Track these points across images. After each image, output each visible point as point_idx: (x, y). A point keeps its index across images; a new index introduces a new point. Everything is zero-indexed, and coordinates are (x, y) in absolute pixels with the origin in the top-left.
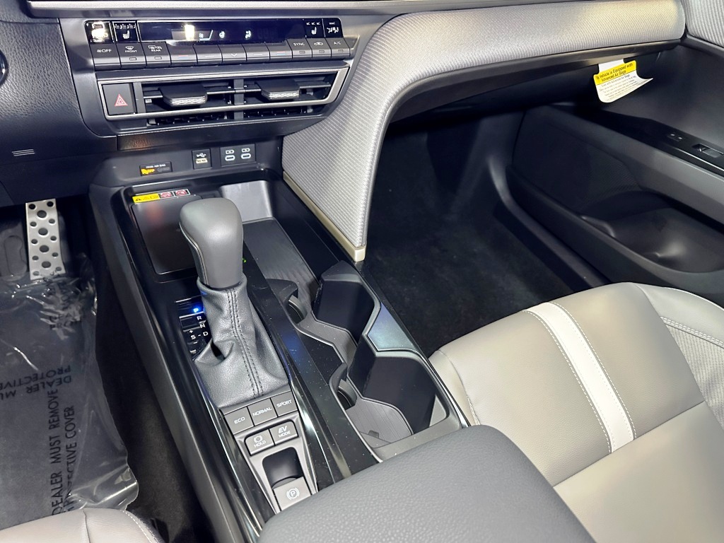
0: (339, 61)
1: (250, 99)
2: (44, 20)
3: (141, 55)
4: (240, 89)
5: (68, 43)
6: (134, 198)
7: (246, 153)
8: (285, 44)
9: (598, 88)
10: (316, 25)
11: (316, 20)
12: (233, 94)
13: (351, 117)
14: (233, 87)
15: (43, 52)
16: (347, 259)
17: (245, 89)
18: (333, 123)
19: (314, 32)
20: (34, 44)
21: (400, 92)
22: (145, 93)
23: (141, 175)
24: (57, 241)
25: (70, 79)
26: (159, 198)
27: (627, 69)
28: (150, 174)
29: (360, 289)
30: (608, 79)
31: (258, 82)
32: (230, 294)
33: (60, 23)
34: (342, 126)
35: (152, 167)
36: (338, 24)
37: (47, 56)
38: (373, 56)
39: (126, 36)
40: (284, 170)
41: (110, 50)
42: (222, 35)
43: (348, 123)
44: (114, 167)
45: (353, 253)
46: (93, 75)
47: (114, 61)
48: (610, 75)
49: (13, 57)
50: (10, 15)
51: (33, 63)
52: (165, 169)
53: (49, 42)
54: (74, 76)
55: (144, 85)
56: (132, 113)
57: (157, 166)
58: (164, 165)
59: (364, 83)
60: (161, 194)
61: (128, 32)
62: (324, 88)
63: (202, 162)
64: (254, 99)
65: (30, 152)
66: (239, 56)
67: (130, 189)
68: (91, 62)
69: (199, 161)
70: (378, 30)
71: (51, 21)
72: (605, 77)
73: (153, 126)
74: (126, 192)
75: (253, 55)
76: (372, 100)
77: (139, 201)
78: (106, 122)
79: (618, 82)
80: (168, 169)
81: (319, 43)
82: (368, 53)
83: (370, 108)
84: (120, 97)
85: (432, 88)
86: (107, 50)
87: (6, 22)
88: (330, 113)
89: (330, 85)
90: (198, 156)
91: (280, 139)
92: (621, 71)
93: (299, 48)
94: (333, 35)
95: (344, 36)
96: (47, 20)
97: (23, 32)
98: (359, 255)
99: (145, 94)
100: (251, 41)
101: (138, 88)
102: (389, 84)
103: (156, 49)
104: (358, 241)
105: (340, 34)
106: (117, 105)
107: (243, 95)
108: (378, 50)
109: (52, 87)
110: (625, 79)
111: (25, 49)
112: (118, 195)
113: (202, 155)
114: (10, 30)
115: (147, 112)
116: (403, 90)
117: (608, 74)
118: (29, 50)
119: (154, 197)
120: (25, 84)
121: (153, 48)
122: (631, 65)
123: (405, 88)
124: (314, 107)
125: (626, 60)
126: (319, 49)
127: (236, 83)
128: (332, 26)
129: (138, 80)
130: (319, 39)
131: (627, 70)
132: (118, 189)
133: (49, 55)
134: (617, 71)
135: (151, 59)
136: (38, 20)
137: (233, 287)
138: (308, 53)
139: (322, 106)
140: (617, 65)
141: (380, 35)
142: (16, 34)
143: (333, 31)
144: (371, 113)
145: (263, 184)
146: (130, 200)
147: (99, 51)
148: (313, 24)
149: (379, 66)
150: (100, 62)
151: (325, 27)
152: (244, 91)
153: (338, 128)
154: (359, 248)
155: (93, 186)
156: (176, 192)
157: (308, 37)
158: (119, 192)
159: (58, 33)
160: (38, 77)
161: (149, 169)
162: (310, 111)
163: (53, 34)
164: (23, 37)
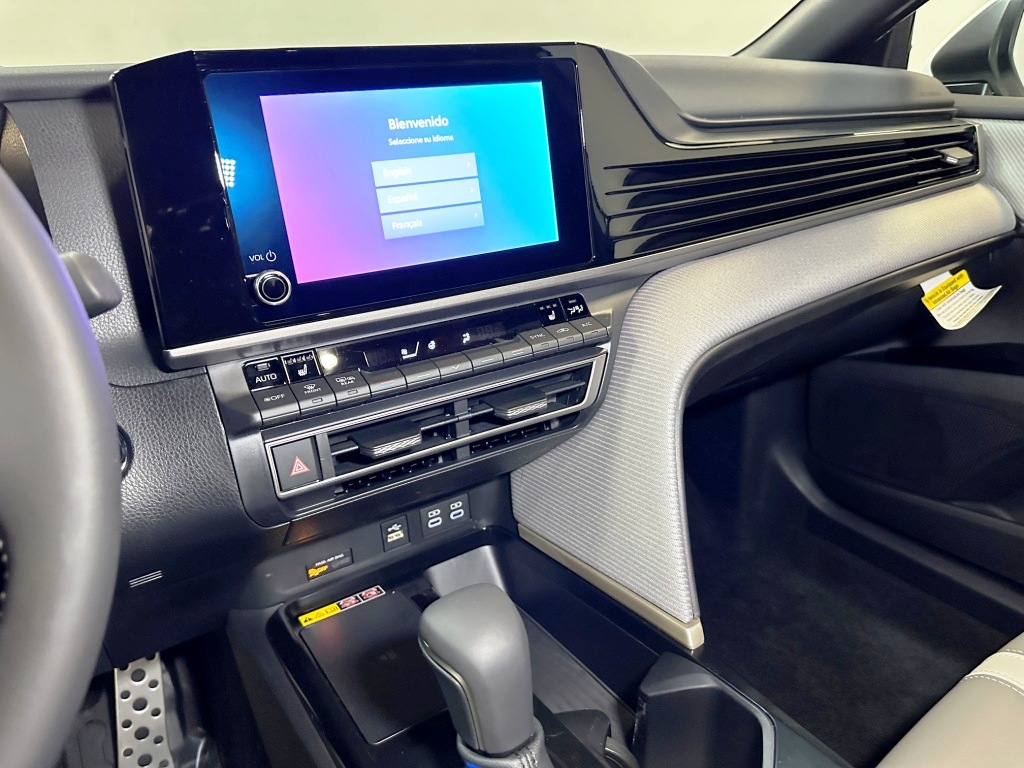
0: (591, 348)
1: (476, 426)
2: (184, 373)
3: (328, 393)
4: (463, 414)
5: (220, 399)
6: (302, 619)
7: (457, 509)
8: (518, 341)
9: (934, 313)
10: (553, 308)
11: (550, 302)
12: (454, 423)
13: (624, 420)
14: (453, 414)
15: (184, 418)
16: (676, 648)
17: (470, 412)
18: (594, 435)
19: (552, 317)
20: (170, 409)
21: (690, 369)
22: (333, 447)
23: (309, 579)
24: (162, 715)
25: (225, 449)
26: (339, 611)
27: (957, 283)
28: (321, 574)
29: (720, 699)
30: (939, 299)
31: (486, 399)
32: (524, 759)
33: (208, 373)
34: (610, 436)
35: (324, 562)
36: (580, 301)
37: (189, 423)
38: (635, 331)
39: (302, 373)
40: (518, 523)
41: (282, 396)
42: (432, 345)
43: (620, 429)
44: (268, 575)
45: (684, 635)
46: (258, 437)
47: (292, 409)
48: (941, 295)
49: (140, 433)
50: (135, 376)
51: (170, 437)
52: (343, 562)
53: (192, 402)
54: (230, 442)
55: (331, 436)
56: (314, 481)
57: (332, 559)
58: (342, 556)
59: (633, 370)
60: (341, 602)
61: (305, 366)
62: (575, 389)
63: (396, 538)
64: (482, 424)
65: (157, 575)
66: (463, 367)
67: (295, 605)
68: (257, 417)
69: (392, 538)
70: (632, 299)
71: (195, 372)
72: (936, 298)
73: (339, 497)
74: (288, 612)
75: (481, 362)
76: (653, 389)
77: (309, 623)
78: (279, 503)
79: (955, 300)
80: (348, 560)
81: (563, 330)
82: (628, 330)
83: (652, 400)
84: (297, 460)
85: (729, 356)
86: (278, 397)
87: (129, 387)
88: (588, 423)
89: (584, 383)
90: (390, 530)
91: (506, 477)
92: (951, 288)
93: (538, 341)
94: (577, 315)
95: (592, 314)
96: (189, 372)
97: (155, 395)
98: (693, 637)
99: (335, 447)
100: (471, 345)
101: (323, 443)
102: (672, 362)
103: (347, 381)
104: (686, 612)
105: (586, 313)
106: (293, 473)
107: (467, 422)
108: (641, 322)
109: (197, 467)
110: (961, 295)
111: (157, 420)
112: (275, 618)
113: (395, 527)
114: (136, 397)
115: (337, 476)
116: (693, 366)
117: (937, 294)
118: (163, 420)
119: (331, 610)
120: (157, 470)
121: (342, 380)
122: (961, 276)
123: (696, 362)
124: (560, 418)
125: (953, 272)
126: (565, 336)
127: (456, 406)
128: (573, 305)
129: (321, 431)
130: (562, 324)
131: (959, 283)
132: (275, 608)
133: (192, 421)
134: (946, 287)
135: (343, 396)
136: (176, 375)
137: (524, 747)
138: (552, 344)
139: (576, 414)
140: (943, 281)
141: (638, 304)
142: (145, 400)
143: (577, 311)
144: (657, 407)
145: (487, 551)
146: (296, 623)
147: (267, 400)
148: (548, 307)
149: (650, 342)
150: (269, 414)
151: (566, 309)
152: (471, 415)
153: (603, 439)
154: (690, 624)
155: (234, 614)
156: (363, 593)
157: (546, 325)
158: (277, 614)
159: (206, 387)
160: (177, 456)
161: (321, 566)
162: (554, 425)
163: (199, 389)
164: (155, 403)
